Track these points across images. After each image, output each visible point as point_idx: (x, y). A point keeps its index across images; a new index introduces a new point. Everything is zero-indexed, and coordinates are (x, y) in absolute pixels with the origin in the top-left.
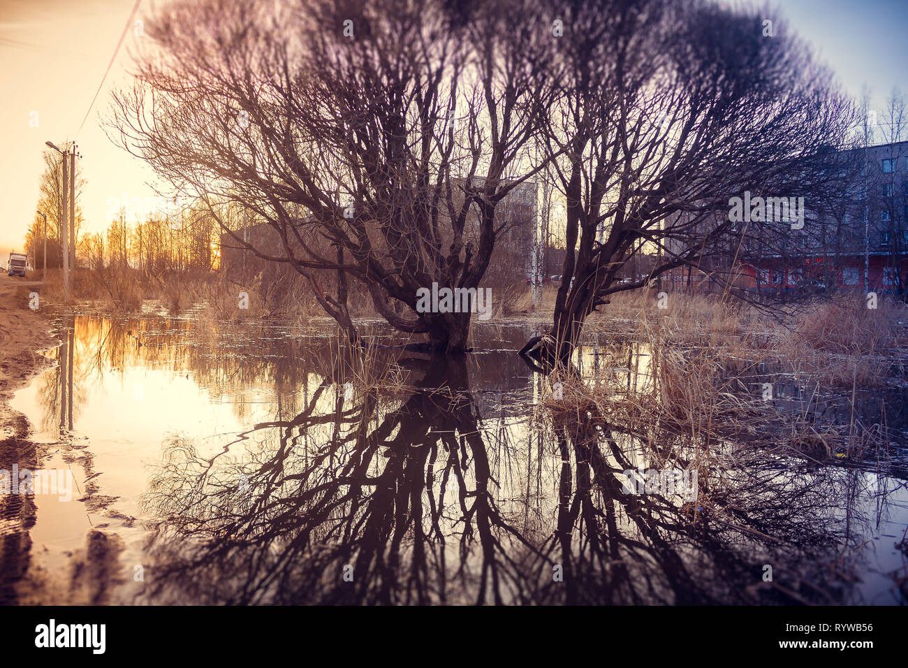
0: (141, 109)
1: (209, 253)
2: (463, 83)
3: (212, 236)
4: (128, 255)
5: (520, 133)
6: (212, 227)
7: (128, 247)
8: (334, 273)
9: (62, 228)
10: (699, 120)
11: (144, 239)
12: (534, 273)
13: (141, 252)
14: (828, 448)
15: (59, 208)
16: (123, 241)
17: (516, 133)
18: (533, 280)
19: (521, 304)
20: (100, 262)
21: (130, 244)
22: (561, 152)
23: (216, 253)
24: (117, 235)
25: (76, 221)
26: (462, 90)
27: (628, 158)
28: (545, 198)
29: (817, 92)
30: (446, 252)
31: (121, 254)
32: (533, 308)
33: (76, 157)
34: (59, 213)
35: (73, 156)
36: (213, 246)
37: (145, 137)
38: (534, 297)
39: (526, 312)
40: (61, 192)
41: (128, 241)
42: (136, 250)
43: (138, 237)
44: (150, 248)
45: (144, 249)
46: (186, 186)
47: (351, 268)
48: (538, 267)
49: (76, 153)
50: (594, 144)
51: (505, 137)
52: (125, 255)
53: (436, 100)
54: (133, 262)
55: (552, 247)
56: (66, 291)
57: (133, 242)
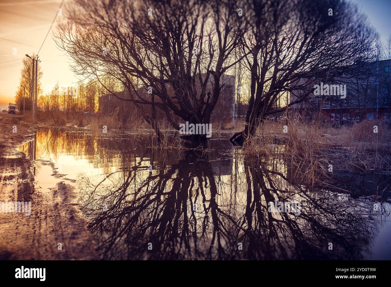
0: (71, 31)
1: (94, 105)
2: (206, 26)
3: (95, 98)
4: (59, 105)
5: (231, 46)
6: (95, 94)
7: (59, 102)
8: (150, 106)
9: (31, 93)
10: (308, 41)
11: (66, 98)
12: (234, 114)
13: (65, 104)
14: (366, 167)
15: (30, 84)
16: (57, 99)
17: (230, 45)
18: (234, 116)
19: (228, 126)
20: (48, 107)
21: (60, 101)
22: (249, 53)
23: (97, 105)
24: (54, 97)
25: (38, 90)
26: (206, 29)
27: (278, 55)
28: (239, 81)
29: (359, 26)
30: (198, 97)
31: (56, 105)
32: (233, 128)
33: (38, 62)
34: (30, 86)
35: (37, 61)
36: (96, 102)
37: (71, 43)
38: (234, 123)
39: (230, 129)
40: (31, 78)
41: (59, 100)
42: (63, 103)
43: (63, 98)
44: (68, 103)
45: (66, 103)
46: (87, 68)
47: (157, 104)
48: (235, 111)
49: (38, 60)
50: (262, 52)
51: (225, 47)
52: (58, 105)
53: (195, 33)
54: (61, 108)
55: (241, 104)
56: (33, 118)
57: (61, 100)
